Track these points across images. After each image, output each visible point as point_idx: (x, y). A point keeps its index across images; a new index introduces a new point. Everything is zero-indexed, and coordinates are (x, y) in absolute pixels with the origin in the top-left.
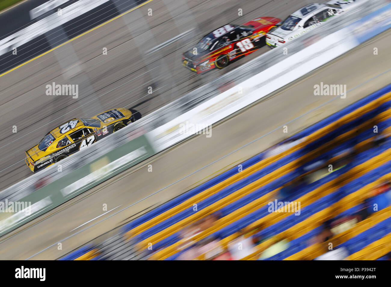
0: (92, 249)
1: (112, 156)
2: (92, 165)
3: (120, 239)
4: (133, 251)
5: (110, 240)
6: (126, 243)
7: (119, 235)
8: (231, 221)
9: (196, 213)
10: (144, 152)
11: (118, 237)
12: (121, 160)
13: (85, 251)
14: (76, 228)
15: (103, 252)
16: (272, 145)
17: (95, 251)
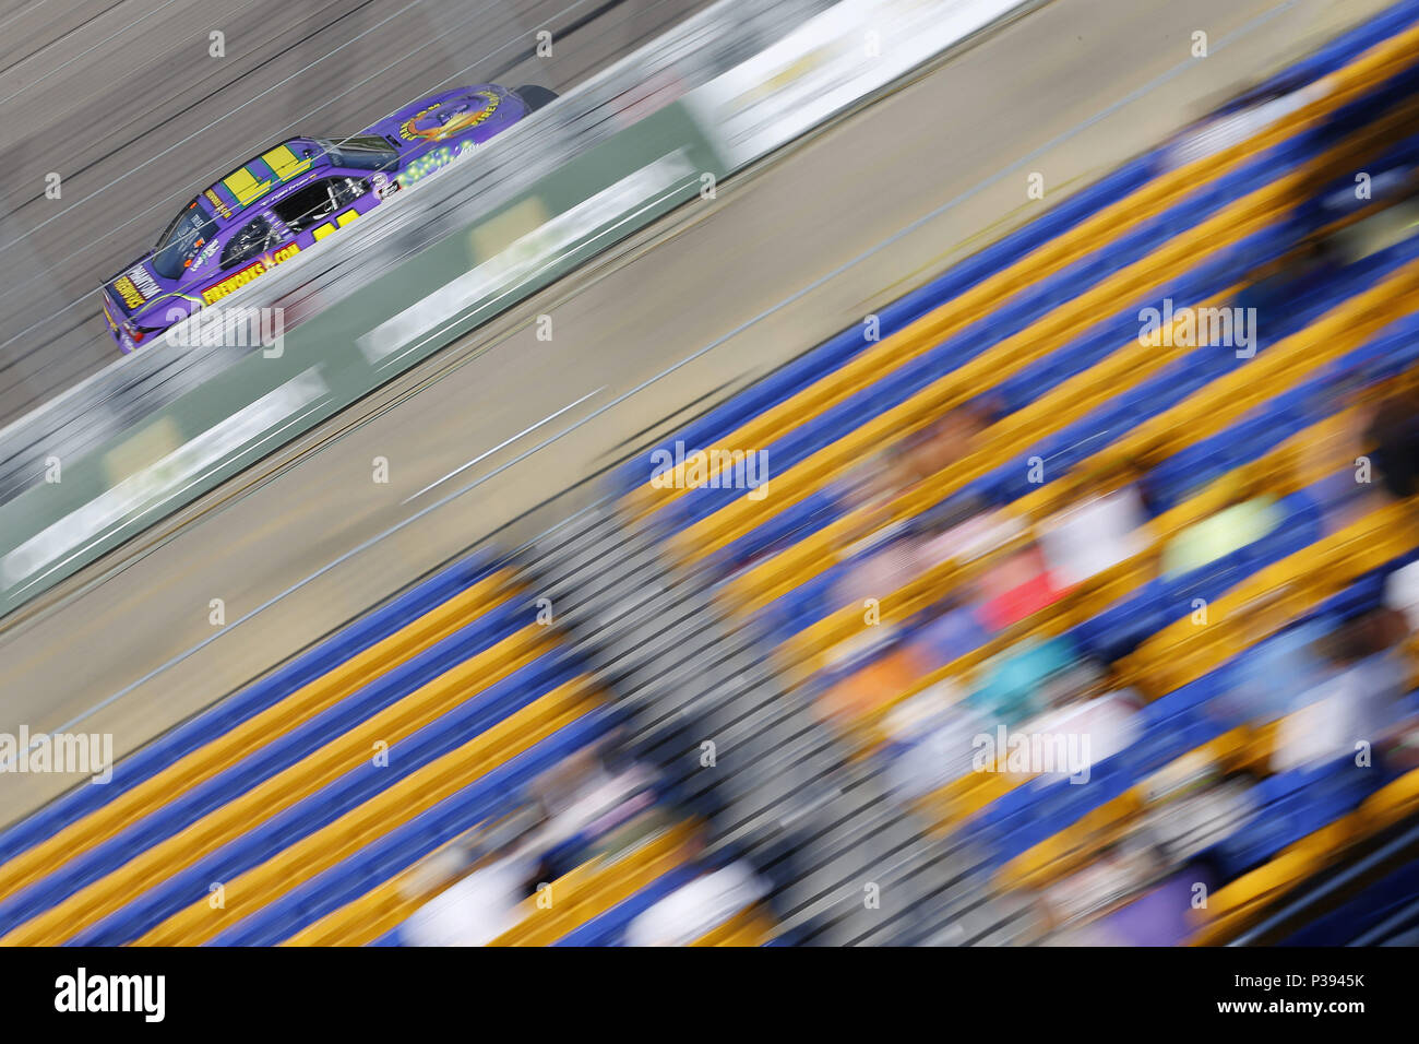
0: (493, 572)
1: (557, 194)
2: (480, 235)
3: (603, 522)
4: (659, 567)
5: (562, 530)
6: (629, 539)
7: (599, 507)
8: (1044, 430)
9: (900, 406)
10: (684, 170)
11: (595, 516)
12: (594, 206)
13: (467, 580)
14: (424, 488)
15: (536, 577)
16: (1194, 116)
17: (506, 575)
